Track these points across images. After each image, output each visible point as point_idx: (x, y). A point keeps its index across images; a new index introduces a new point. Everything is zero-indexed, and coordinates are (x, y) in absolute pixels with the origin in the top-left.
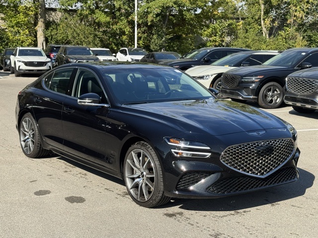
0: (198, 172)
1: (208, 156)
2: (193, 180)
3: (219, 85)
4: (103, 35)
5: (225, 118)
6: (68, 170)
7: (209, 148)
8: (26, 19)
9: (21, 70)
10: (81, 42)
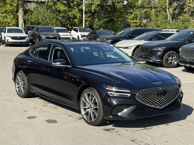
0: (123, 105)
1: (129, 96)
2: (120, 110)
3: (138, 52)
4: (62, 19)
5: (139, 74)
6: (46, 105)
7: (129, 91)
8: (11, 8)
9: (9, 42)
10: (47, 23)
